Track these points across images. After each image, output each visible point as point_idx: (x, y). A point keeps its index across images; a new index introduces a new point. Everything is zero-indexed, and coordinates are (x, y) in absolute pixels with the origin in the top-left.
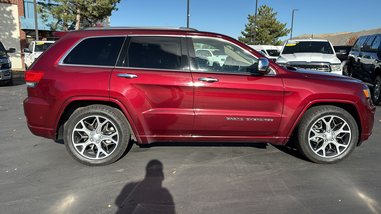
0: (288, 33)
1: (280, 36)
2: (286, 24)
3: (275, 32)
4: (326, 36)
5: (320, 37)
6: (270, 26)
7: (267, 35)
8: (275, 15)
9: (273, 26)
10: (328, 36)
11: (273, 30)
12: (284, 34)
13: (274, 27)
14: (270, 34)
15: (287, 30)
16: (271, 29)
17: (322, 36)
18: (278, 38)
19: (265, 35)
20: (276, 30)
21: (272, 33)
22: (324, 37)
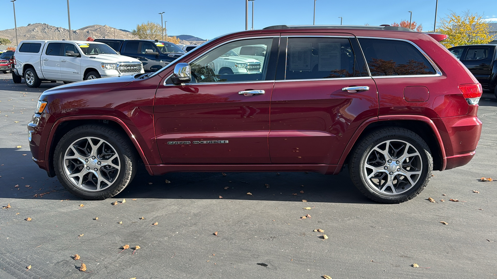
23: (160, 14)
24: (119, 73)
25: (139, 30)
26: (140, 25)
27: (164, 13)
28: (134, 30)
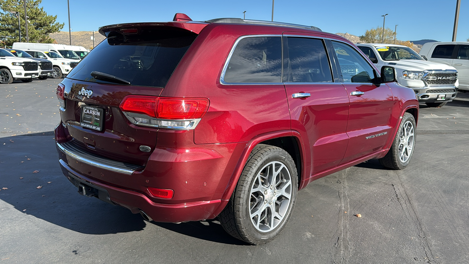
0: (61, 29)
1: (50, 32)
2: (56, 17)
3: (43, 26)
4: (83, 34)
5: (77, 35)
6: (36, 18)
7: (33, 29)
8: (39, 2)
9: (40, 18)
10: (86, 34)
11: (40, 23)
12: (56, 30)
13: (42, 19)
14: (36, 28)
15: (59, 25)
16: (37, 22)
17: (78, 34)
18: (48, 34)
19: (30, 30)
20: (45, 24)
21: (39, 26)
22: (82, 35)
23: (383, 16)
24: (424, 85)
25: (367, 35)
26: (369, 31)
27: (387, 14)
28: (363, 36)
